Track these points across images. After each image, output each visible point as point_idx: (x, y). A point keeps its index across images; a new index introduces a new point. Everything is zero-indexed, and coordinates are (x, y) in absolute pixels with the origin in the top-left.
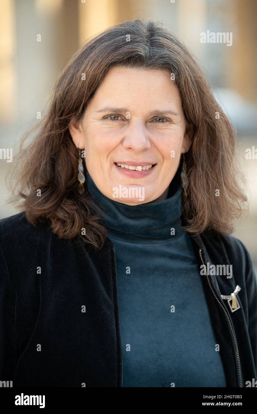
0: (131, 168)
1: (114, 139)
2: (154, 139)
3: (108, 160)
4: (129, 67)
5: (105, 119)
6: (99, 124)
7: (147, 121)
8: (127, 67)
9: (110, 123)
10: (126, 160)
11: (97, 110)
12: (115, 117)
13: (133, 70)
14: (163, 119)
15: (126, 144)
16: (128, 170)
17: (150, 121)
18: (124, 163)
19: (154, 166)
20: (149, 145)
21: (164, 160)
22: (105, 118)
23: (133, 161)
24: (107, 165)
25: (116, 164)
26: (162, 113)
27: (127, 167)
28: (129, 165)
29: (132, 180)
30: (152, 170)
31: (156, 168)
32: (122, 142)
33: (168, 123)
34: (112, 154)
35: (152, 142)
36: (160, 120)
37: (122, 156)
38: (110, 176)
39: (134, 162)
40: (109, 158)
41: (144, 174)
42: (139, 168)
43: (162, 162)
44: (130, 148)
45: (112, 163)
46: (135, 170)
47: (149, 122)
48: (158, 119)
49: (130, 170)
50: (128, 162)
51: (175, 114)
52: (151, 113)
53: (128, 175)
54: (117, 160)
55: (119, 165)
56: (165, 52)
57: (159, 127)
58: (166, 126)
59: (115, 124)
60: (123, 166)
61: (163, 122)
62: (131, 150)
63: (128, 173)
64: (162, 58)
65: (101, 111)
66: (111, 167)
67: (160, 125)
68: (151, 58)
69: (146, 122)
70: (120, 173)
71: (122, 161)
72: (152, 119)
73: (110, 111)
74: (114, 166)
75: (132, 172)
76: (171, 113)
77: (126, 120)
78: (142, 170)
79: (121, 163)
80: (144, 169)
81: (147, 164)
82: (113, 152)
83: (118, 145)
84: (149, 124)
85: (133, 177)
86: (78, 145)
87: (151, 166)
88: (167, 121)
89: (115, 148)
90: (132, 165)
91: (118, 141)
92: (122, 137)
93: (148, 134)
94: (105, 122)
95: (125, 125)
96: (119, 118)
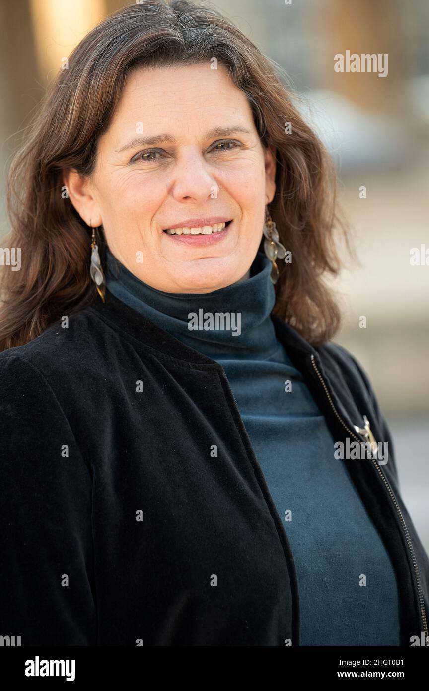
0: (194, 231)
1: (157, 189)
2: (222, 175)
3: (153, 228)
4: (159, 66)
5: (136, 162)
6: (127, 169)
7: (205, 151)
8: (155, 66)
9: (145, 165)
10: (183, 219)
11: (118, 149)
12: (149, 156)
13: (165, 69)
14: (229, 144)
15: (179, 192)
16: (190, 236)
17: (209, 149)
18: (181, 226)
19: (228, 224)
21: (242, 213)
22: (133, 160)
23: (196, 218)
24: (152, 236)
25: (166, 231)
26: (226, 132)
27: (186, 231)
28: (190, 228)
29: (200, 252)
30: (227, 230)
31: (233, 227)
32: (170, 191)
33: (238, 149)
34: (158, 217)
35: (219, 183)
36: (222, 146)
37: (175, 214)
38: (161, 253)
39: (197, 220)
40: (154, 224)
41: (215, 238)
42: (207, 230)
43: (241, 216)
44: (186, 198)
45: (161, 231)
46: (201, 234)
47: (208, 153)
48: (220, 145)
49: (193, 235)
50: (188, 222)
51: (247, 132)
52: (209, 135)
53: (191, 243)
54: (168, 224)
55: (172, 231)
57: (225, 158)
58: (237, 154)
60: (179, 232)
61: (229, 148)
62: (188, 201)
63: (190, 240)
65: (125, 148)
66: (160, 238)
67: (226, 153)
69: (203, 153)
70: (178, 244)
71: (178, 222)
72: (211, 148)
73: (143, 144)
74: (165, 236)
75: (196, 237)
76: (241, 130)
77: (170, 156)
78: (213, 232)
79: (176, 227)
80: (215, 231)
81: (218, 220)
82: (158, 212)
83: (166, 198)
84: (209, 155)
85: (200, 245)
86: (90, 220)
87: (224, 224)
88: (235, 146)
89: (161, 205)
90: (194, 227)
91: (165, 191)
92: (169, 182)
93: (210, 168)
94: (135, 166)
95: (168, 164)
96: (158, 155)
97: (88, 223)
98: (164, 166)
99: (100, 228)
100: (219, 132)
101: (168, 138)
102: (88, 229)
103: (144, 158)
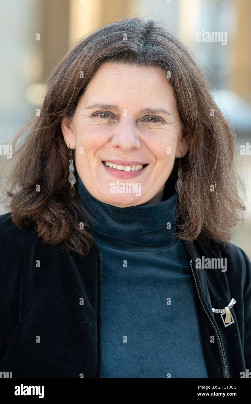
0: (119, 167)
1: (102, 137)
2: (144, 137)
3: (95, 158)
4: (121, 63)
5: (95, 117)
6: (88, 120)
7: (138, 120)
8: (119, 63)
9: (99, 120)
10: (114, 158)
11: (87, 106)
12: (105, 115)
13: (124, 66)
14: (156, 119)
15: (114, 142)
16: (116, 170)
17: (141, 120)
18: (112, 162)
19: (145, 166)
20: (138, 144)
22: (94, 115)
23: (122, 160)
24: (95, 163)
25: (104, 162)
26: (153, 112)
27: (115, 166)
28: (117, 165)
30: (142, 170)
31: (148, 168)
32: (110, 140)
33: (160, 123)
34: (99, 152)
35: (142, 141)
36: (152, 119)
37: (110, 154)
38: (98, 175)
39: (122, 161)
40: (96, 156)
41: (133, 175)
42: (128, 169)
43: (155, 162)
44: (118, 147)
45: (100, 161)
46: (123, 171)
47: (140, 121)
48: (150, 118)
49: (119, 170)
50: (116, 161)
51: (168, 114)
52: (142, 111)
53: (116, 175)
54: (104, 159)
55: (107, 164)
56: (159, 49)
57: (150, 127)
58: (159, 126)
59: (105, 121)
60: (111, 166)
61: (155, 121)
62: (119, 149)
63: (116, 173)
64: (155, 55)
65: (89, 108)
66: (98, 166)
67: (152, 124)
68: (143, 54)
69: (137, 121)
70: (108, 173)
71: (110, 159)
72: (144, 118)
73: (99, 108)
74: (102, 165)
75: (119, 172)
76: (164, 112)
77: (116, 118)
78: (131, 171)
79: (109, 161)
80: (133, 169)
81: (136, 164)
82: (100, 149)
83: (106, 143)
84: (140, 123)
85: (121, 177)
86: (69, 145)
87: (141, 167)
88: (159, 121)
89: (102, 147)
90: (120, 165)
91: (107, 139)
92: (111, 134)
93: (138, 132)
94: (94, 119)
95: (114, 123)
96: (110, 116)
98: (110, 123)
100: (149, 111)
101: (115, 107)
102: (69, 149)
103: (101, 116)
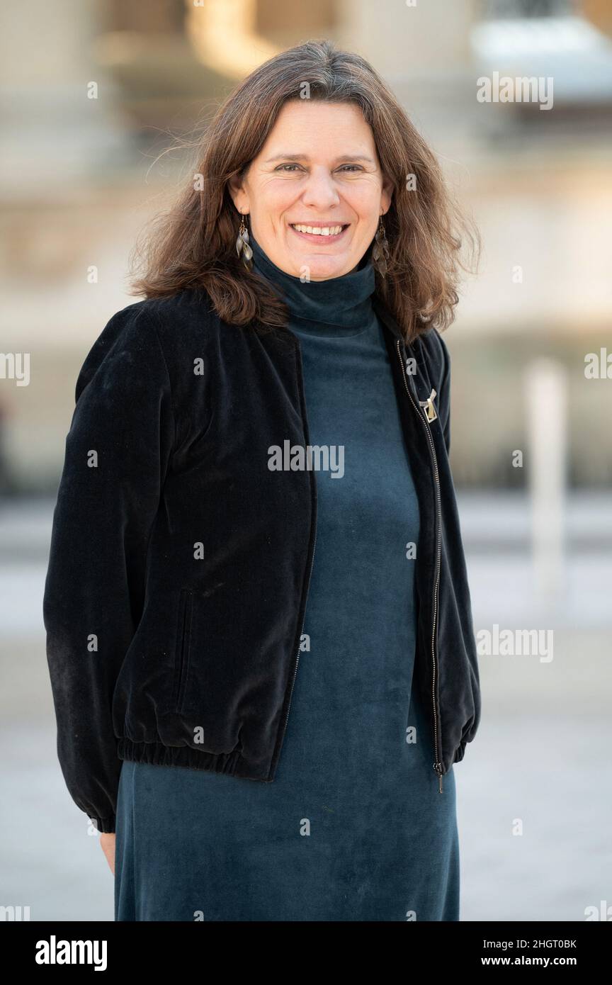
0: (316, 231)
1: (290, 193)
2: (343, 191)
3: (281, 222)
5: (279, 171)
6: (271, 176)
9: (284, 174)
10: (307, 219)
11: (267, 159)
12: (290, 168)
14: (354, 168)
15: (307, 199)
16: (311, 235)
17: (337, 170)
19: (345, 227)
20: (337, 200)
21: (359, 220)
22: (277, 169)
23: (317, 220)
24: (280, 228)
25: (292, 226)
26: (351, 159)
27: (309, 230)
28: (313, 228)
29: (317, 248)
30: (343, 233)
31: (349, 230)
32: (301, 197)
33: (360, 172)
34: (287, 214)
35: (340, 196)
36: (349, 169)
37: (302, 215)
38: (286, 242)
39: (318, 222)
40: (283, 219)
41: (331, 240)
42: (326, 232)
43: (357, 222)
44: (312, 205)
45: (287, 225)
46: (320, 234)
47: (335, 172)
48: (347, 168)
49: (314, 234)
50: (310, 223)
51: (370, 161)
52: (338, 160)
53: (312, 241)
54: (293, 220)
56: (352, 80)
57: (348, 177)
58: (358, 176)
59: (292, 175)
60: (304, 230)
61: (353, 170)
62: (313, 208)
63: (311, 238)
65: (271, 160)
66: (286, 231)
67: (350, 174)
68: (334, 88)
69: (332, 172)
70: (300, 238)
71: (302, 221)
72: (340, 168)
73: (284, 159)
74: (290, 230)
75: (316, 236)
76: (365, 159)
77: (306, 171)
78: (330, 234)
79: (299, 224)
80: (332, 232)
81: (335, 224)
82: (287, 211)
83: (296, 201)
84: (336, 174)
85: (317, 243)
86: (242, 209)
87: (342, 227)
88: (359, 169)
89: (290, 207)
91: (297, 196)
92: (300, 190)
93: (334, 184)
94: (278, 173)
95: (304, 177)
96: (296, 168)
97: (239, 211)
98: (301, 177)
99: (248, 216)
100: (346, 158)
101: (305, 157)
102: (240, 215)
103: (286, 169)
